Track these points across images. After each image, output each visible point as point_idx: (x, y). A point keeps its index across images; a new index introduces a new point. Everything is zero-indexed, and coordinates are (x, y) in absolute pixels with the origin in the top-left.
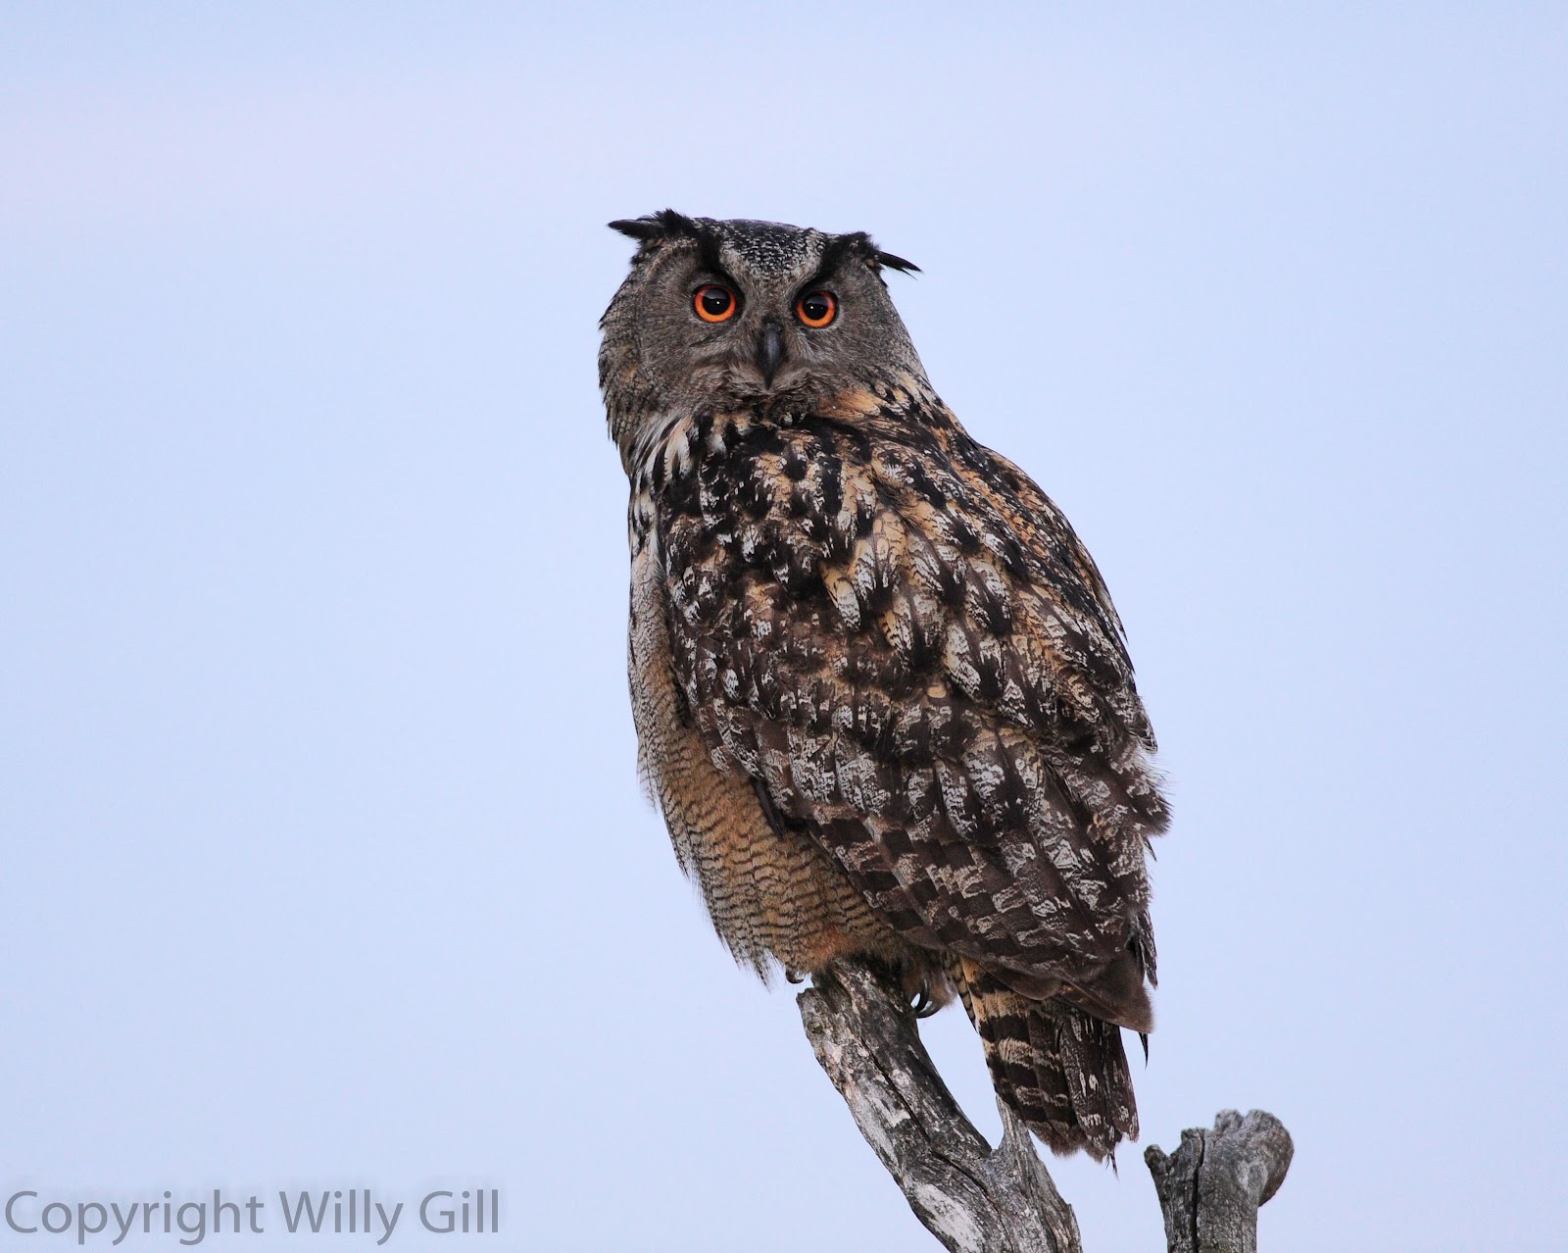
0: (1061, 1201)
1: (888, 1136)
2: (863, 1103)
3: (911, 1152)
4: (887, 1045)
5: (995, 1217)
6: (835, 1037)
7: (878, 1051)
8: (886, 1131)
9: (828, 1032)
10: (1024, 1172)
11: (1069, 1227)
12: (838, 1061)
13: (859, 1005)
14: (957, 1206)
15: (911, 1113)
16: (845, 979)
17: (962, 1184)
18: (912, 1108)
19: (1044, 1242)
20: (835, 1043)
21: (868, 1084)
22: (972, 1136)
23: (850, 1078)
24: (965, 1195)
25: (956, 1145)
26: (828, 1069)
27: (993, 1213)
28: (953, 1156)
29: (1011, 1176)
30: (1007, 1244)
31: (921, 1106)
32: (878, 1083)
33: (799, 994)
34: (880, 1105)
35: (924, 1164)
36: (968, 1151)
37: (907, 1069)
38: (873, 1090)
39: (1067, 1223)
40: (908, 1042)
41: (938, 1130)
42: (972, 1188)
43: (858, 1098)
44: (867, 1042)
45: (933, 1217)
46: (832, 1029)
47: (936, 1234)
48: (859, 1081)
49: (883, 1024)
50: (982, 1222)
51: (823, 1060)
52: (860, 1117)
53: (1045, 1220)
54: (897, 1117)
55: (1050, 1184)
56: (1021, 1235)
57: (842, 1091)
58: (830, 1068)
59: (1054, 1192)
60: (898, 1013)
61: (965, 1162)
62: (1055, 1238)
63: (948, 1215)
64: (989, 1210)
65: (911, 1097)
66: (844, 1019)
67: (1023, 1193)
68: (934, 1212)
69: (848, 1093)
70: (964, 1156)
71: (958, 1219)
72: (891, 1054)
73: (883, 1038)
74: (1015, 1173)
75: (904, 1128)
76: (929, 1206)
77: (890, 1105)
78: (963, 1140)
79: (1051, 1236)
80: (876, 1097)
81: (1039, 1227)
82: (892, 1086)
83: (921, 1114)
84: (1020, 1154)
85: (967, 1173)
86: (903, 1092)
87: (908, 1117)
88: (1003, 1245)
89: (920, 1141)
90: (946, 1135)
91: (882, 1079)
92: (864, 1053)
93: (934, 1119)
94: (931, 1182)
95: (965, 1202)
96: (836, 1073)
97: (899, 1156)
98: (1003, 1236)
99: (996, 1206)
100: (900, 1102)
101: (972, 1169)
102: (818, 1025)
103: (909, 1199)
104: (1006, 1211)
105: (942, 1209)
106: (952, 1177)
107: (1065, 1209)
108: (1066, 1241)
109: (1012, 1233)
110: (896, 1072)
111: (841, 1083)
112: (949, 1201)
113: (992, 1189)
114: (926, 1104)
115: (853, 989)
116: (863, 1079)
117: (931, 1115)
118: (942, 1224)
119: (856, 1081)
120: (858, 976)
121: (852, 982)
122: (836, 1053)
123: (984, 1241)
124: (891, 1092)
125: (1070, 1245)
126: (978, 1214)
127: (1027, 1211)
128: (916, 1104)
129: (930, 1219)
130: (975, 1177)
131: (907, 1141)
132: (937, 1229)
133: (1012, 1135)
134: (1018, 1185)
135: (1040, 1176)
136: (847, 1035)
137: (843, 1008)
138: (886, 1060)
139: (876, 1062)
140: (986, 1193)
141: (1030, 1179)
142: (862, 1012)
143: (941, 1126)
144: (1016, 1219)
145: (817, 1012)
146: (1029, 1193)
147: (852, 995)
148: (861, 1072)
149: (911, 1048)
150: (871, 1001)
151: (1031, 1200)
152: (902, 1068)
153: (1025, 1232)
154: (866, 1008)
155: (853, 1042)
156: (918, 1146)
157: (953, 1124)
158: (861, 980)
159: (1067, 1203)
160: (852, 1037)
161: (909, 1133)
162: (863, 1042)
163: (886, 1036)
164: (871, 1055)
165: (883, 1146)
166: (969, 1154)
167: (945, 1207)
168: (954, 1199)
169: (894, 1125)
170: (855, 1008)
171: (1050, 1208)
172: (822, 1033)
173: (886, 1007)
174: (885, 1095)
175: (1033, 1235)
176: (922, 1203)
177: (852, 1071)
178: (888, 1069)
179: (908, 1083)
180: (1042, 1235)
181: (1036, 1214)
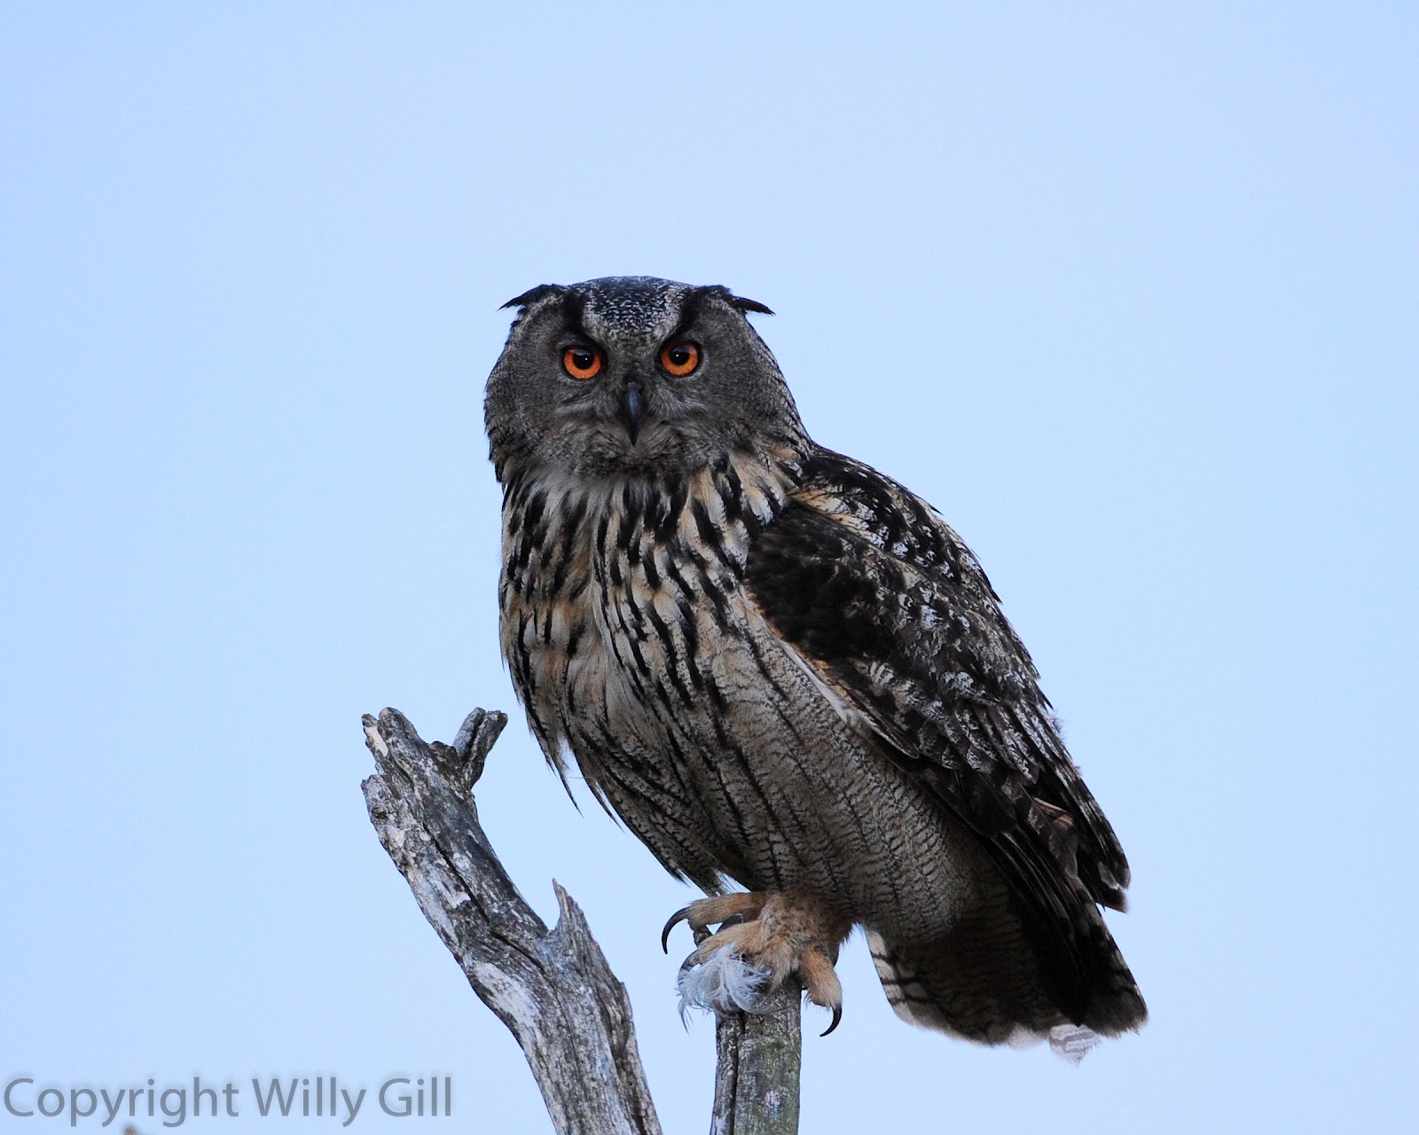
0: (614, 979)
1: (448, 917)
2: (425, 884)
3: (471, 933)
4: (448, 830)
5: (551, 995)
6: (398, 823)
7: (440, 836)
8: (447, 912)
9: (392, 817)
10: (580, 952)
11: (623, 1004)
12: (401, 845)
13: (421, 791)
14: (516, 985)
15: (471, 895)
16: (408, 766)
17: (519, 963)
18: (472, 890)
19: (599, 1018)
20: (398, 827)
21: (429, 867)
22: (529, 918)
23: (412, 862)
24: (522, 973)
25: (514, 926)
26: (392, 853)
27: (550, 991)
28: (511, 936)
29: (567, 955)
30: (562, 1019)
31: (480, 887)
32: (439, 866)
33: (364, 781)
34: (441, 887)
35: (484, 944)
36: (526, 932)
37: (467, 852)
38: (434, 873)
39: (620, 1000)
40: (468, 827)
41: (496, 911)
42: (529, 966)
43: (420, 881)
44: (429, 827)
45: (491, 994)
46: (395, 814)
47: (495, 1011)
48: (421, 864)
49: (444, 810)
50: (539, 999)
51: (386, 843)
52: (421, 898)
53: (600, 997)
54: (458, 899)
55: (604, 963)
56: (576, 1010)
57: (405, 874)
58: (393, 852)
59: (607, 970)
60: (459, 799)
61: (522, 942)
62: (608, 1014)
63: (506, 992)
64: (546, 988)
65: (472, 880)
66: (407, 805)
67: (578, 971)
68: (493, 990)
69: (410, 875)
70: (522, 936)
71: (515, 996)
72: (452, 839)
73: (444, 824)
74: (571, 952)
75: (464, 910)
76: (488, 984)
77: (451, 888)
78: (521, 921)
79: (604, 1013)
80: (437, 879)
81: (593, 1004)
82: (453, 869)
83: (479, 895)
84: (575, 934)
85: (525, 952)
86: (463, 875)
87: (468, 899)
88: (559, 1021)
89: (479, 922)
90: (504, 917)
91: (443, 862)
92: (426, 837)
93: (493, 901)
94: (490, 961)
95: (523, 980)
96: (399, 856)
97: (460, 936)
98: (559, 1013)
99: (552, 984)
100: (461, 885)
101: (530, 949)
102: (382, 810)
103: (469, 977)
104: (562, 989)
105: (501, 987)
106: (511, 956)
107: (618, 987)
108: (619, 1017)
109: (567, 1009)
110: (457, 855)
111: (403, 866)
112: (507, 979)
113: (549, 968)
114: (485, 886)
115: (415, 776)
116: (425, 862)
117: (489, 896)
118: (500, 1001)
119: (418, 864)
120: (421, 763)
121: (414, 769)
122: (398, 837)
123: (540, 1017)
124: (452, 875)
125: (623, 1021)
126: (535, 991)
127: (582, 989)
128: (476, 886)
129: (489, 997)
130: (533, 956)
131: (468, 923)
132: (495, 1006)
133: (568, 916)
134: (574, 964)
135: (595, 956)
136: (409, 820)
137: (406, 795)
138: (447, 844)
139: (437, 846)
140: (543, 972)
141: (584, 958)
142: (424, 797)
143: (499, 908)
144: (572, 997)
145: (381, 797)
146: (584, 972)
147: (415, 781)
148: (423, 855)
149: (470, 833)
150: (433, 788)
151: (586, 978)
152: (462, 852)
153: (580, 1009)
154: (428, 794)
155: (416, 826)
156: (476, 927)
157: (511, 905)
158: (423, 768)
159: (620, 980)
160: (414, 822)
161: (469, 915)
162: (425, 827)
163: (447, 821)
164: (433, 839)
165: (444, 926)
166: (527, 934)
167: (504, 984)
168: (512, 977)
169: (455, 907)
170: (417, 794)
171: (603, 986)
172: (386, 817)
173: (447, 793)
174: (446, 878)
175: (587, 1012)
176: (481, 981)
177: (414, 855)
178: (449, 853)
179: (468, 866)
180: (596, 1012)
181: (591, 991)
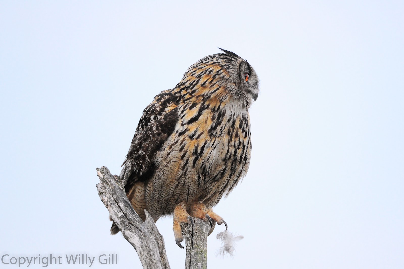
1: (118, 219)
2: (112, 211)
3: (124, 223)
4: (118, 197)
5: (144, 239)
6: (106, 195)
7: (116, 199)
8: (118, 217)
9: (104, 194)
10: (151, 228)
11: (162, 241)
12: (106, 201)
13: (111, 187)
14: (135, 236)
15: (124, 213)
16: (108, 181)
17: (136, 231)
18: (124, 212)
19: (156, 244)
20: (106, 196)
21: (113, 206)
22: (139, 219)
23: (109, 205)
24: (137, 233)
25: (135, 221)
26: (104, 203)
27: (144, 237)
28: (134, 224)
29: (148, 229)
30: (147, 245)
31: (126, 211)
32: (116, 206)
33: (97, 185)
34: (116, 211)
35: (127, 226)
36: (138, 222)
37: (123, 203)
38: (115, 208)
39: (161, 240)
40: (123, 196)
41: (130, 217)
42: (138, 231)
43: (111, 210)
44: (113, 196)
45: (129, 238)
46: (105, 193)
47: (130, 243)
48: (111, 206)
49: (117, 192)
50: (141, 240)
51: (102, 200)
52: (111, 214)
53: (156, 239)
54: (121, 214)
55: (157, 230)
56: (150, 243)
57: (107, 208)
58: (104, 202)
59: (158, 232)
60: (121, 189)
61: (137, 225)
62: (158, 244)
63: (133, 238)
64: (143, 237)
65: (124, 209)
66: (108, 190)
67: (151, 232)
68: (129, 237)
69: (109, 208)
70: (137, 224)
71: (135, 239)
72: (119, 199)
73: (117, 195)
74: (149, 228)
75: (122, 217)
76: (128, 236)
77: (119, 211)
78: (136, 220)
79: (157, 243)
80: (115, 209)
81: (155, 241)
82: (119, 207)
83: (126, 214)
84: (150, 223)
85: (137, 228)
86: (122, 208)
88: (146, 245)
89: (126, 220)
90: (132, 219)
92: (112, 199)
94: (129, 230)
95: (137, 235)
96: (106, 204)
97: (121, 224)
98: (146, 243)
99: (144, 236)
100: (121, 211)
101: (139, 227)
102: (101, 192)
103: (123, 234)
104: (147, 237)
105: (131, 236)
106: (134, 229)
107: (161, 236)
108: (161, 244)
109: (148, 242)
110: (120, 203)
111: (107, 206)
113: (144, 232)
114: (127, 211)
115: (110, 183)
116: (112, 205)
117: (129, 214)
118: (131, 240)
119: (111, 205)
120: (111, 180)
121: (110, 181)
122: (106, 199)
123: (141, 244)
124: (119, 208)
125: (162, 245)
126: (140, 238)
127: (152, 237)
128: (125, 211)
129: (128, 239)
130: (139, 229)
131: (123, 220)
132: (130, 241)
133: (148, 218)
134: (150, 231)
135: (155, 229)
136: (108, 194)
137: (108, 188)
138: (118, 200)
139: (115, 201)
140: (142, 233)
141: (152, 229)
142: (112, 189)
144: (149, 239)
145: (101, 189)
146: (152, 233)
147: (110, 185)
148: (112, 203)
149: (124, 198)
150: (114, 186)
151: (153, 234)
152: (122, 202)
153: (151, 242)
154: (113, 188)
155: (110, 196)
156: (125, 221)
157: (134, 216)
158: (112, 181)
159: (161, 235)
160: (110, 195)
161: (123, 218)
162: (112, 196)
163: (118, 195)
164: (114, 199)
165: (117, 221)
166: (138, 223)
167: (132, 236)
168: (134, 234)
169: (120, 216)
170: (110, 188)
171: (157, 236)
172: (102, 194)
173: (118, 188)
174: (117, 209)
175: (153, 243)
176: (126, 235)
177: (109, 203)
178: (118, 203)
179: (123, 206)
180: (156, 243)
181: (154, 238)
